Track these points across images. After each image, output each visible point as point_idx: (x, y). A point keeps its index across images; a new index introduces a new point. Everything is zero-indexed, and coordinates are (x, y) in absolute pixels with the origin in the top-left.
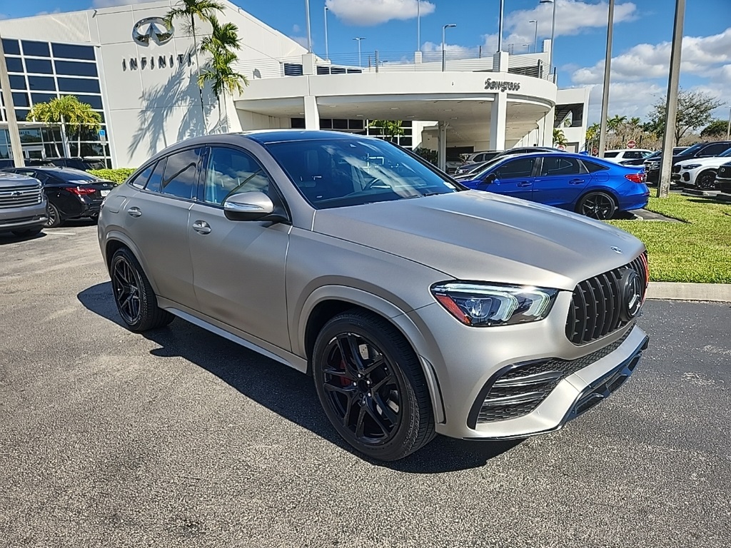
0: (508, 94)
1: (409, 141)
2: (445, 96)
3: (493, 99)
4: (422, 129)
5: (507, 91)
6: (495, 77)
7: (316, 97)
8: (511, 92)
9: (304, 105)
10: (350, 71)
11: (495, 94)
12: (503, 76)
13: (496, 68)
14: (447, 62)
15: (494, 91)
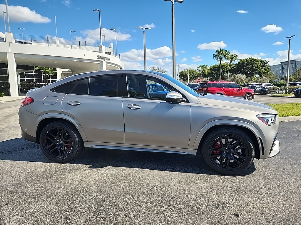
0: (106, 62)
1: (56, 77)
2: (81, 60)
3: (100, 63)
4: (62, 72)
5: (106, 61)
6: (101, 55)
7: (14, 54)
8: (107, 61)
9: (7, 57)
10: (25, 43)
11: (101, 61)
12: (103, 55)
13: (101, 51)
14: (81, 46)
15: (101, 60)
